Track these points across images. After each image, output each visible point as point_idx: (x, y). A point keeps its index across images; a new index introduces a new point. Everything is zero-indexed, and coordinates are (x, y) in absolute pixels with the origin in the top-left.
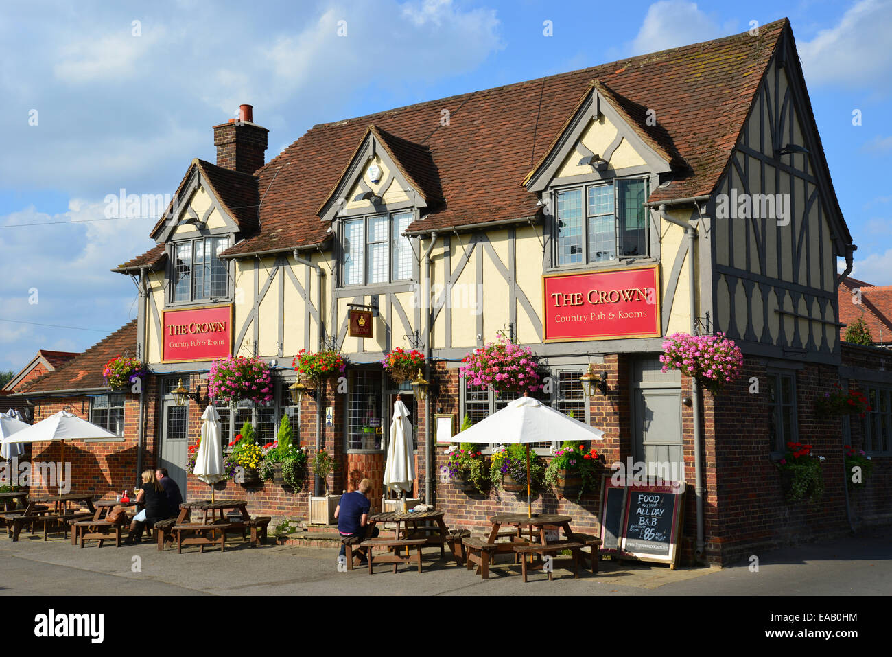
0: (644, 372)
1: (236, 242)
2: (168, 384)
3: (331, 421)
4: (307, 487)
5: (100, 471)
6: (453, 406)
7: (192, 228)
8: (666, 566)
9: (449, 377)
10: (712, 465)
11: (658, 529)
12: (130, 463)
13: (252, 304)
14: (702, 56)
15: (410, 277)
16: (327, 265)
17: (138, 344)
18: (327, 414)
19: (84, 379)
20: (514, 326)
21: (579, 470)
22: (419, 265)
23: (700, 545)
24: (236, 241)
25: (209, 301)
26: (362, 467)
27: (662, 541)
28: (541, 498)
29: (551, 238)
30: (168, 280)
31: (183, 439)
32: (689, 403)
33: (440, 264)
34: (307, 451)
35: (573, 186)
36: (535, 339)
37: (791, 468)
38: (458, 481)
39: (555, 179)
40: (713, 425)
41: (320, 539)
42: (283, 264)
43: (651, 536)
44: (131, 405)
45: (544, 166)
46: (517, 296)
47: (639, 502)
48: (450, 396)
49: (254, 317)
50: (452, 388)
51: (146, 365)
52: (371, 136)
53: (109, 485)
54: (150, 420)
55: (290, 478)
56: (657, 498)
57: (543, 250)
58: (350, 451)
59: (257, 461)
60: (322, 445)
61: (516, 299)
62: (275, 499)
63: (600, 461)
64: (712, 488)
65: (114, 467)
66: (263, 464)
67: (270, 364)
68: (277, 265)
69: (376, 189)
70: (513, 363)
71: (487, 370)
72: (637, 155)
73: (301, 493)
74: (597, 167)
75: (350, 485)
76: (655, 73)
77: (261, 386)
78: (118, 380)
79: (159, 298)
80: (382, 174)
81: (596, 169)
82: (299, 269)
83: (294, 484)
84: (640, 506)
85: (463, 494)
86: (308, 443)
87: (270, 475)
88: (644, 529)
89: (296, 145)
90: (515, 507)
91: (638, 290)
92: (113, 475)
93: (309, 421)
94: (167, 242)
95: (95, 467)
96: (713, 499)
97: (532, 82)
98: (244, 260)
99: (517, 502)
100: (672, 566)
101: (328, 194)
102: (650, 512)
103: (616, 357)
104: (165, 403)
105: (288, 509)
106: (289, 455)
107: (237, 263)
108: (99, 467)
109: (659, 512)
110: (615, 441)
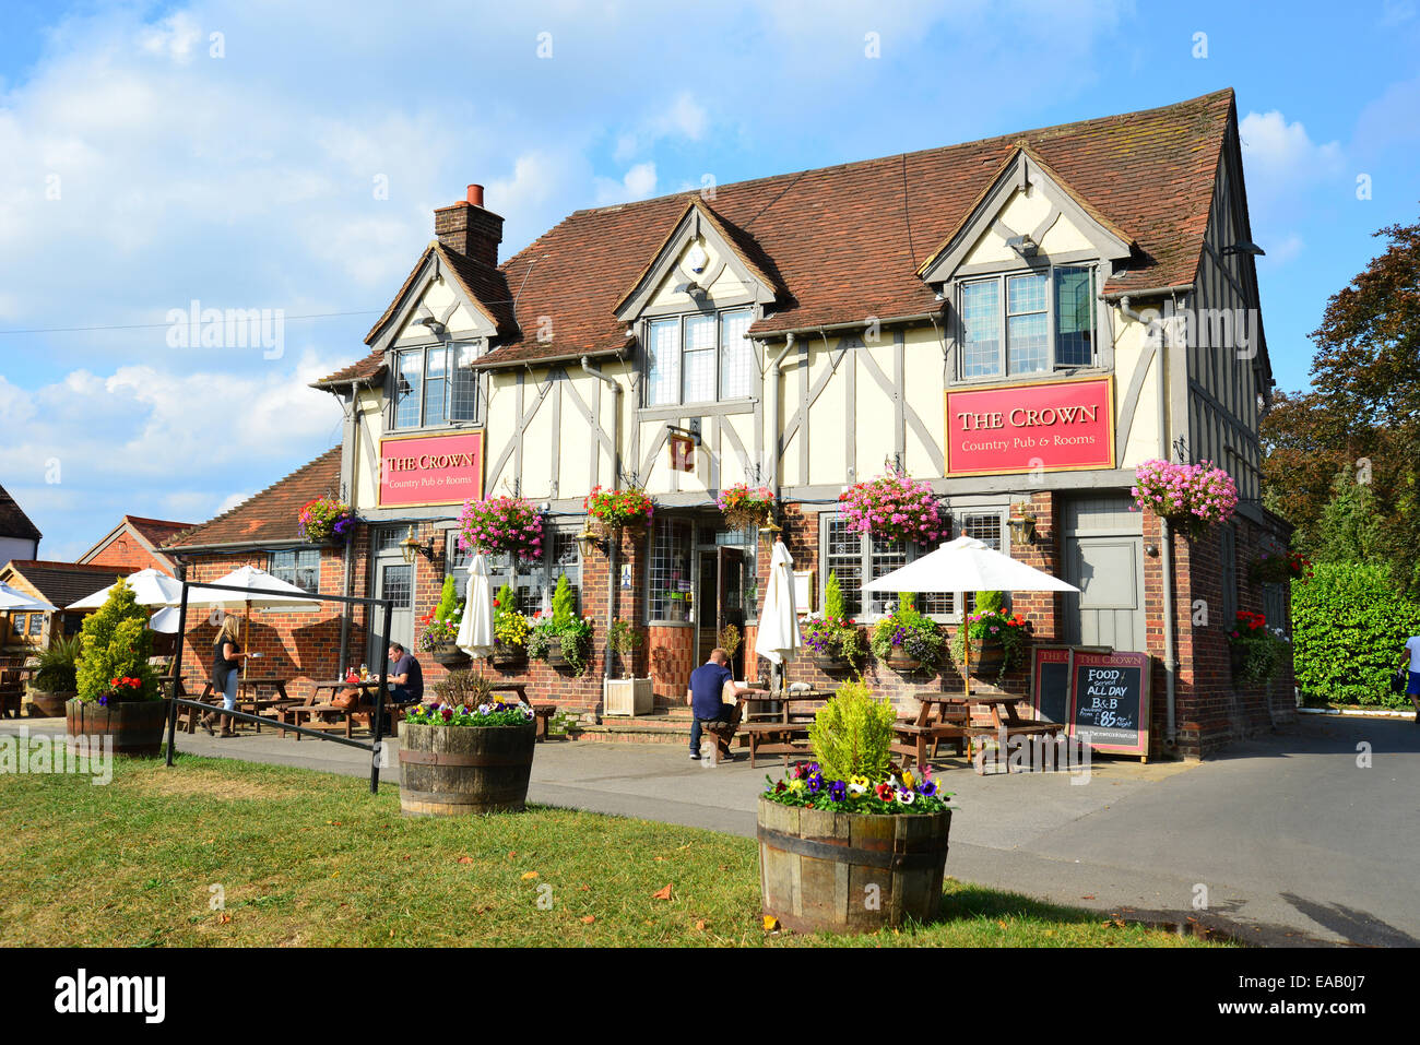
0: (1080, 515)
1: (490, 350)
2: (382, 536)
3: (629, 582)
4: (592, 669)
5: (284, 652)
6: (810, 561)
7: (425, 331)
8: (1136, 759)
9: (805, 524)
10: (1186, 632)
11: (1119, 712)
12: (329, 640)
13: (513, 430)
14: (1124, 129)
15: (748, 394)
16: (626, 378)
17: (342, 482)
18: (623, 574)
19: (261, 529)
20: (901, 456)
21: (1001, 640)
22: (762, 378)
23: (1171, 732)
24: (491, 348)
25: (448, 426)
26: (669, 643)
27: (1126, 728)
28: (939, 678)
29: (955, 342)
30: (388, 400)
31: (407, 609)
32: (1155, 553)
33: (792, 378)
34: (593, 622)
35: (988, 276)
36: (933, 473)
37: (1245, 642)
38: (824, 657)
39: (962, 267)
40: (1189, 580)
41: (632, 732)
42: (560, 378)
43: (1110, 722)
44: (329, 564)
45: (948, 249)
46: (905, 418)
47: (1091, 679)
48: (805, 549)
49: (516, 448)
50: (808, 538)
51: (354, 511)
52: (695, 211)
53: (297, 669)
54: (358, 583)
55: (571, 657)
56: (1115, 674)
57: (944, 357)
58: (652, 623)
59: (522, 634)
60: (616, 613)
61: (904, 421)
62: (545, 685)
63: (1025, 629)
64: (1185, 660)
65: (304, 645)
66: (533, 638)
67: (540, 509)
68: (551, 378)
69: (700, 280)
70: (912, 499)
71: (880, 509)
72: (1082, 237)
73: (583, 677)
74: (1022, 251)
75: (653, 667)
76: (1063, 148)
77: (531, 536)
78: (319, 528)
79: (375, 424)
80: (708, 261)
81: (1021, 254)
82: (584, 385)
83: (576, 665)
84: (1092, 684)
85: (825, 676)
86: (593, 612)
87: (543, 653)
88: (1100, 714)
89: (552, 234)
90: (900, 690)
91: (1083, 408)
92: (302, 656)
93: (596, 583)
94: (387, 349)
95: (276, 645)
96: (1187, 675)
97: (886, 160)
98: (502, 372)
99: (904, 684)
100: (1144, 760)
101: (630, 286)
102: (1107, 690)
103: (1049, 496)
104: (379, 561)
105: (564, 697)
106: (569, 627)
107: (491, 377)
108: (282, 645)
109: (1120, 691)
110: (1047, 603)
